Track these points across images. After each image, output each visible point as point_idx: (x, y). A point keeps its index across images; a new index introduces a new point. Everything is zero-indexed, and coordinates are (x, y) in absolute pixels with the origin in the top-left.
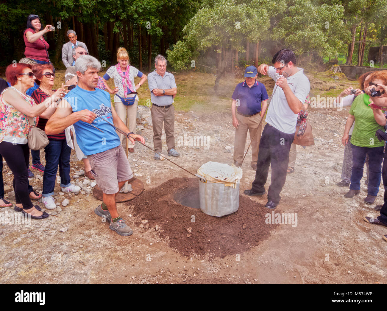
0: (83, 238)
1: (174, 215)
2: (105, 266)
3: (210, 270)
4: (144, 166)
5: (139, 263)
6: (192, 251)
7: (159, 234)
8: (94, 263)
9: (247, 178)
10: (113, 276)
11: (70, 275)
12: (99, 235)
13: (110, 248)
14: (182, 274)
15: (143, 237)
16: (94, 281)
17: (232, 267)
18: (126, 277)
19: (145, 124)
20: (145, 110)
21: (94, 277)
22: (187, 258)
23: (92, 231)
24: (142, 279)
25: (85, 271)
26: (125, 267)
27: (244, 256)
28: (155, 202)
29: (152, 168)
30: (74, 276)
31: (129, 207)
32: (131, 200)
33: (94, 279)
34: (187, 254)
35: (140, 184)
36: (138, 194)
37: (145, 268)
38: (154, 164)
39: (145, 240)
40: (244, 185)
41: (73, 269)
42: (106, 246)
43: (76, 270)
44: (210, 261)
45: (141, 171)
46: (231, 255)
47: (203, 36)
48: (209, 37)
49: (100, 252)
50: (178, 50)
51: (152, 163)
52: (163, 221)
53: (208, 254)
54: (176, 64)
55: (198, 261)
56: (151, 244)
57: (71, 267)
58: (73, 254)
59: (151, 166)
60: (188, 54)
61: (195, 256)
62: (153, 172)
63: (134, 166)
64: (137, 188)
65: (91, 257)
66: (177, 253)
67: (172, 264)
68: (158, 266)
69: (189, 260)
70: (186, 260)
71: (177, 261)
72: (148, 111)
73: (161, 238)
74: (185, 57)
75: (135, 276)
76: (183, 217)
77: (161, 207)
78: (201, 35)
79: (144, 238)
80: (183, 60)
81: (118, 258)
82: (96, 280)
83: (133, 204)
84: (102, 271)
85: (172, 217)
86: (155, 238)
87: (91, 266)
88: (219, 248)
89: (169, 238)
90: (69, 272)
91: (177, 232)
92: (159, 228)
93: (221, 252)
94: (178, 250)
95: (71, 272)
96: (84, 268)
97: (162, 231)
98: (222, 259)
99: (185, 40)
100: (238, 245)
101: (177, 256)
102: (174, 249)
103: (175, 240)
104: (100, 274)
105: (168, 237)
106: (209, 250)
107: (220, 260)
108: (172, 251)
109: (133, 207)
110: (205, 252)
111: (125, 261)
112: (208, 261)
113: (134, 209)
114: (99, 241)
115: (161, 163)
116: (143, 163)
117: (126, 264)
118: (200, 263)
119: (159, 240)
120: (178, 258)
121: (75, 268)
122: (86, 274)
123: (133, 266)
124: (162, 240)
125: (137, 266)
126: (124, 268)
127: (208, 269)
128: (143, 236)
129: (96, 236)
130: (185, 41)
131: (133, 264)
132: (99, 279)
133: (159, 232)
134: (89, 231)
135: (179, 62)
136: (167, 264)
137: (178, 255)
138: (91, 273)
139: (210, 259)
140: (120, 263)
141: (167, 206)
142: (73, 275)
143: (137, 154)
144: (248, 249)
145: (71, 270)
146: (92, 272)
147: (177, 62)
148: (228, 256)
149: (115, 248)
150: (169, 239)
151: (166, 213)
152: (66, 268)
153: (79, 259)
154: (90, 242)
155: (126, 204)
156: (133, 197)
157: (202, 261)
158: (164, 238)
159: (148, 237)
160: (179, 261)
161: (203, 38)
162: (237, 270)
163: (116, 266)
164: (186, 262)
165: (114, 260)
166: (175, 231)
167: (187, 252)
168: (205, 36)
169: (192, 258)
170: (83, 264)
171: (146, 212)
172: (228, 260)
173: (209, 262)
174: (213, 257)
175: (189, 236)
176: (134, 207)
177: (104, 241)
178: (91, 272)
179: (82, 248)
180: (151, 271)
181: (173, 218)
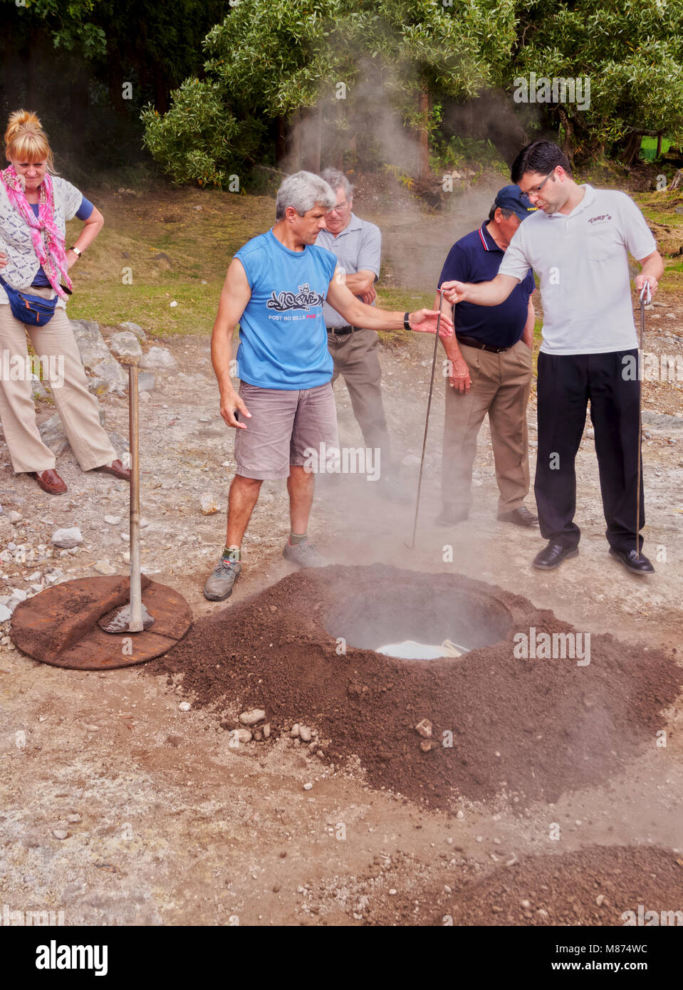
0: (63, 792)
1: (357, 688)
2: (193, 869)
3: (533, 840)
4: (156, 537)
5: (298, 847)
6: (452, 793)
7: (320, 753)
8: (149, 864)
9: (521, 555)
10: (234, 894)
11: (86, 909)
12: (114, 778)
13: (178, 814)
14: (453, 861)
15: (266, 770)
16: (175, 916)
17: (590, 823)
18: (275, 891)
19: (98, 386)
20: (86, 336)
21: (172, 905)
22: (445, 816)
23: (80, 767)
24: (333, 890)
25: (132, 893)
26: (259, 863)
27: (613, 790)
28: (267, 652)
29: (185, 543)
30: (102, 912)
31: (163, 679)
32: (161, 655)
33: (172, 910)
34: (437, 801)
35: (174, 601)
36: (181, 633)
37: (326, 860)
38: (186, 528)
39: (278, 777)
40: (516, 580)
41: (88, 892)
42: (157, 806)
43: (100, 892)
44: (521, 816)
45: (150, 558)
46: (575, 789)
47: (285, 70)
48: (307, 72)
49: (150, 827)
50: (190, 112)
51: (179, 526)
52: (319, 711)
53: (505, 796)
54: (184, 161)
55: (482, 820)
56: (308, 786)
57: (76, 883)
58: (62, 845)
59: (181, 538)
60: (228, 128)
61: (467, 806)
62: (196, 557)
63: (119, 542)
64: (168, 614)
65: (128, 847)
66: (405, 802)
67: (403, 836)
68: (362, 847)
69: (454, 820)
70: (445, 822)
71: (419, 827)
72: (96, 339)
73: (332, 765)
74: (217, 137)
75: (307, 886)
76: (390, 690)
77: (299, 667)
78: (279, 64)
79: (270, 770)
80: (207, 150)
81: (220, 837)
82: (181, 912)
83: (175, 669)
84: (188, 884)
85: (349, 694)
86: (309, 766)
87: (145, 874)
88: (533, 774)
89: (359, 761)
90: (79, 901)
91: (382, 740)
92: (314, 734)
93: (543, 786)
94: (405, 794)
95: (85, 899)
96: (123, 883)
97: (326, 743)
98: (552, 805)
99: (215, 76)
100: (587, 758)
101: (408, 812)
102: (390, 793)
103: (383, 766)
104: (187, 893)
105: (355, 761)
106: (505, 783)
107: (546, 809)
108: (384, 799)
109: (179, 677)
110: (493, 791)
111: (250, 846)
112: (512, 816)
113: (187, 685)
114: (125, 796)
115: (209, 523)
116: (147, 529)
117: (257, 855)
118: (492, 824)
119: (326, 771)
120: (416, 817)
121: (91, 886)
122: (141, 900)
123: (283, 856)
124: (336, 771)
125: (295, 855)
126: (257, 867)
127: (527, 836)
128: (262, 766)
129: (103, 779)
130: (215, 81)
131: (280, 850)
132: (189, 909)
133: (317, 748)
134: (70, 770)
135: (195, 156)
136: (390, 839)
137: (412, 809)
138: (156, 896)
139: (517, 810)
140: (235, 853)
141: (321, 662)
142: (99, 906)
143: (109, 496)
144: (618, 768)
145: (83, 892)
146: (158, 890)
147: (189, 156)
148: (565, 794)
149: (195, 812)
150: (362, 766)
151: (321, 683)
152: (63, 890)
153: (90, 856)
154: (93, 802)
155: (148, 670)
156: (167, 644)
157: (495, 818)
158: (343, 763)
159: (283, 767)
160: (423, 826)
161: (288, 77)
162: (610, 829)
163: (229, 864)
164: (448, 827)
165: (211, 847)
166: (376, 737)
167: (438, 796)
168: (292, 68)
169: (461, 814)
170: (111, 869)
171: (248, 689)
172: (570, 805)
173: (518, 817)
174: (525, 803)
175: (429, 748)
176: (185, 679)
177: (142, 793)
178: (153, 891)
179: (81, 822)
180: (349, 865)
181: (354, 696)
